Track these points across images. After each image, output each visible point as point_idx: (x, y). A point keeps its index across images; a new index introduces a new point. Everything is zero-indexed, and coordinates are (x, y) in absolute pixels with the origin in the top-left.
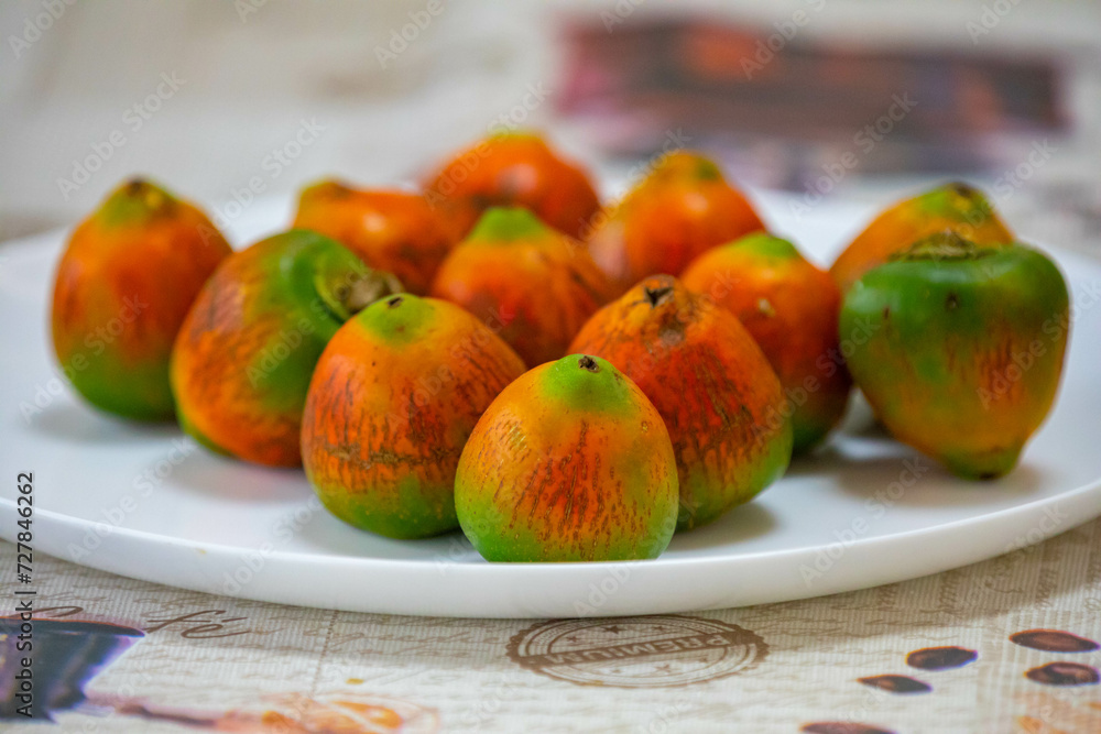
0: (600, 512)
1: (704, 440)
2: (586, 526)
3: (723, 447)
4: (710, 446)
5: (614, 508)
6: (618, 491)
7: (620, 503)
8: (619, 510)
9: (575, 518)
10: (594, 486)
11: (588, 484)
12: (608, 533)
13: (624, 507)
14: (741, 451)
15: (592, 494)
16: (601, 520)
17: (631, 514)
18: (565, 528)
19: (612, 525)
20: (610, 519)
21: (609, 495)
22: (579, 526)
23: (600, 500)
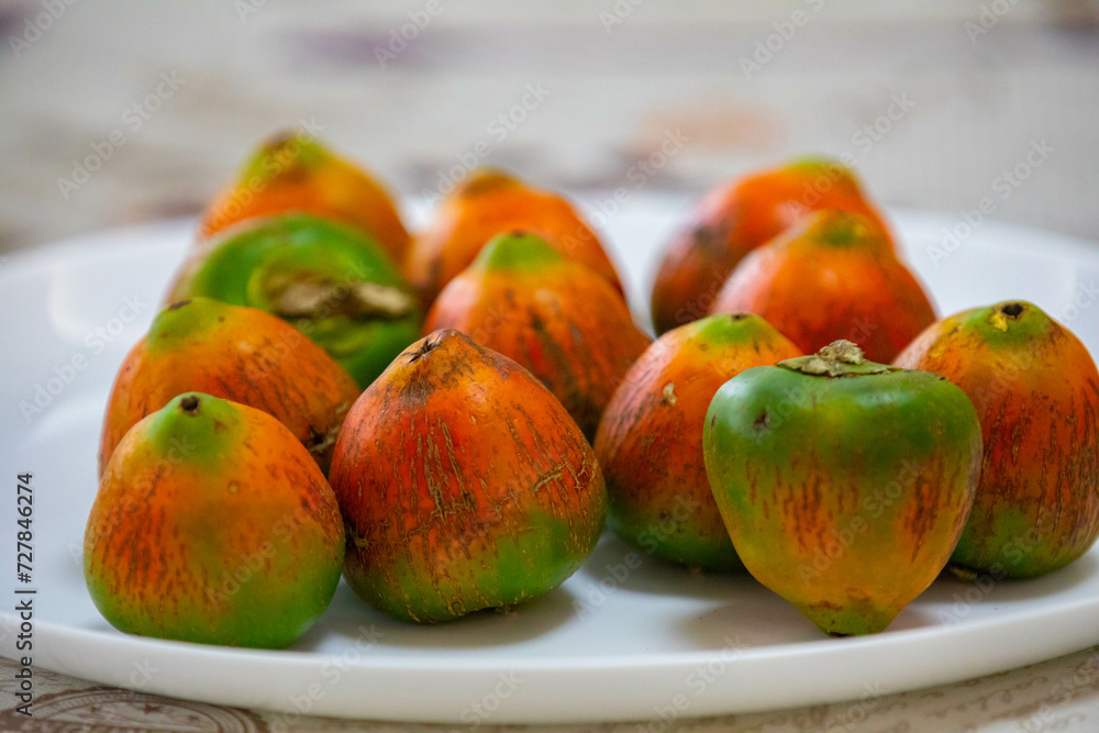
0: (162, 574)
1: (410, 523)
2: (150, 587)
3: (432, 535)
4: (415, 531)
5: (178, 573)
6: (182, 554)
7: (185, 568)
8: (184, 577)
9: (140, 575)
10: (158, 543)
11: (151, 540)
12: (175, 600)
13: (191, 575)
14: (455, 544)
15: (155, 552)
16: (165, 584)
17: (200, 582)
18: (131, 584)
19: (177, 591)
20: (174, 584)
21: (172, 556)
22: (144, 586)
23: (162, 559)
